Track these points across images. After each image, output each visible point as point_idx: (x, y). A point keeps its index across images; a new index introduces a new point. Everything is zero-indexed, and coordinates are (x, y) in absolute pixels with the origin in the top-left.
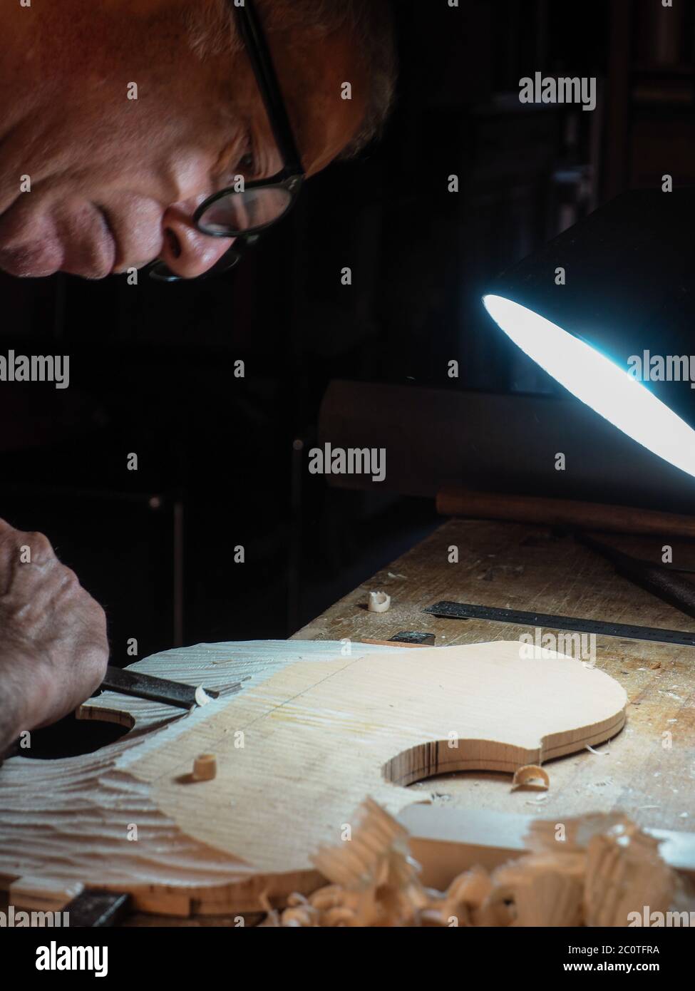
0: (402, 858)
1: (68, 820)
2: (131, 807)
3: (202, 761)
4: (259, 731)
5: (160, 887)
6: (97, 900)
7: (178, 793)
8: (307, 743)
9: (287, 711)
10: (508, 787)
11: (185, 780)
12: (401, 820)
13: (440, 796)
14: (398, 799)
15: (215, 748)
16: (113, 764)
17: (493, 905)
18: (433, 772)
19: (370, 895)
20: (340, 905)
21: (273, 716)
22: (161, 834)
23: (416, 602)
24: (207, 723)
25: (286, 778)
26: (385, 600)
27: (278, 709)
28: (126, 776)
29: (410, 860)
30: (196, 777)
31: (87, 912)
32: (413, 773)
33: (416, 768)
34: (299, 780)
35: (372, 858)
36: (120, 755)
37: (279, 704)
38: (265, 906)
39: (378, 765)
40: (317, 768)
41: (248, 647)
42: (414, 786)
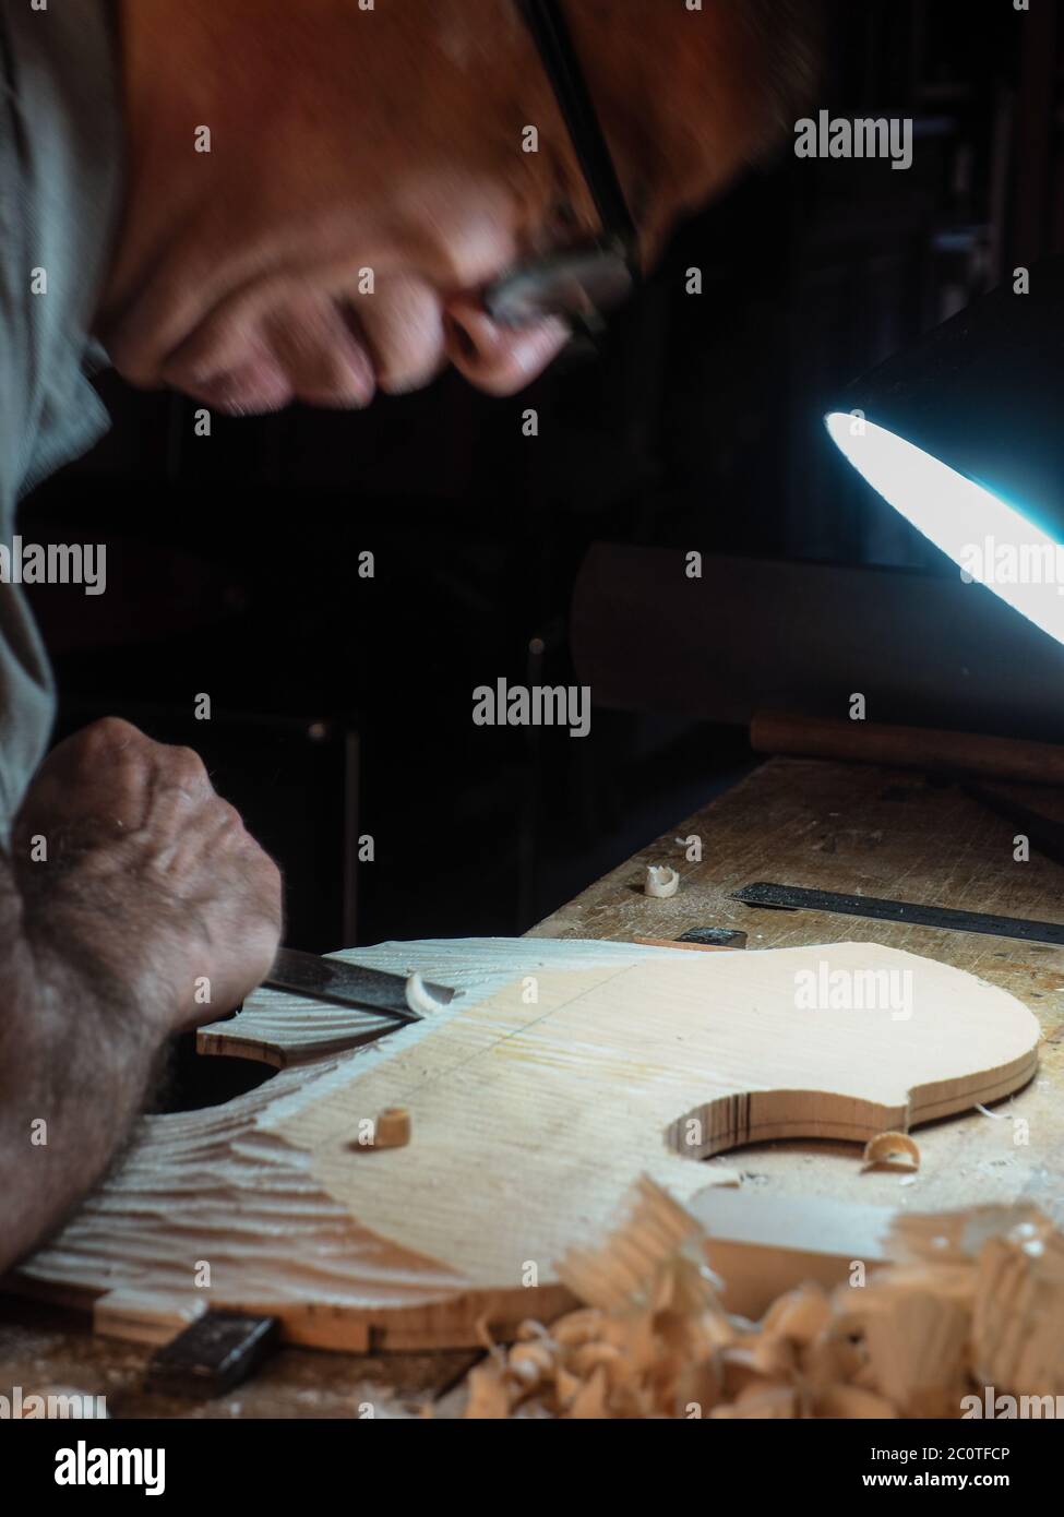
0: (694, 1269)
1: (184, 1205)
2: (281, 1187)
3: (390, 1118)
4: (476, 1074)
5: (323, 1307)
6: (227, 1327)
7: (351, 1166)
8: (551, 1094)
9: (520, 1043)
10: (855, 1166)
11: (364, 1148)
12: (693, 1210)
13: (751, 1177)
14: (689, 1179)
15: (409, 1098)
16: (253, 1121)
17: (833, 1342)
18: (742, 1139)
19: (644, 1325)
20: (598, 1339)
21: (498, 1052)
22: (326, 1227)
23: (718, 883)
24: (397, 1062)
25: (517, 1144)
26: (671, 879)
27: (507, 1041)
28: (272, 1140)
29: (706, 1272)
30: (378, 1144)
31: (211, 1344)
32: (712, 1140)
33: (717, 1134)
34: (536, 1149)
36: (264, 1108)
37: (508, 1034)
38: (485, 1338)
39: (658, 1127)
40: (565, 1131)
41: (461, 948)
42: (713, 1161)
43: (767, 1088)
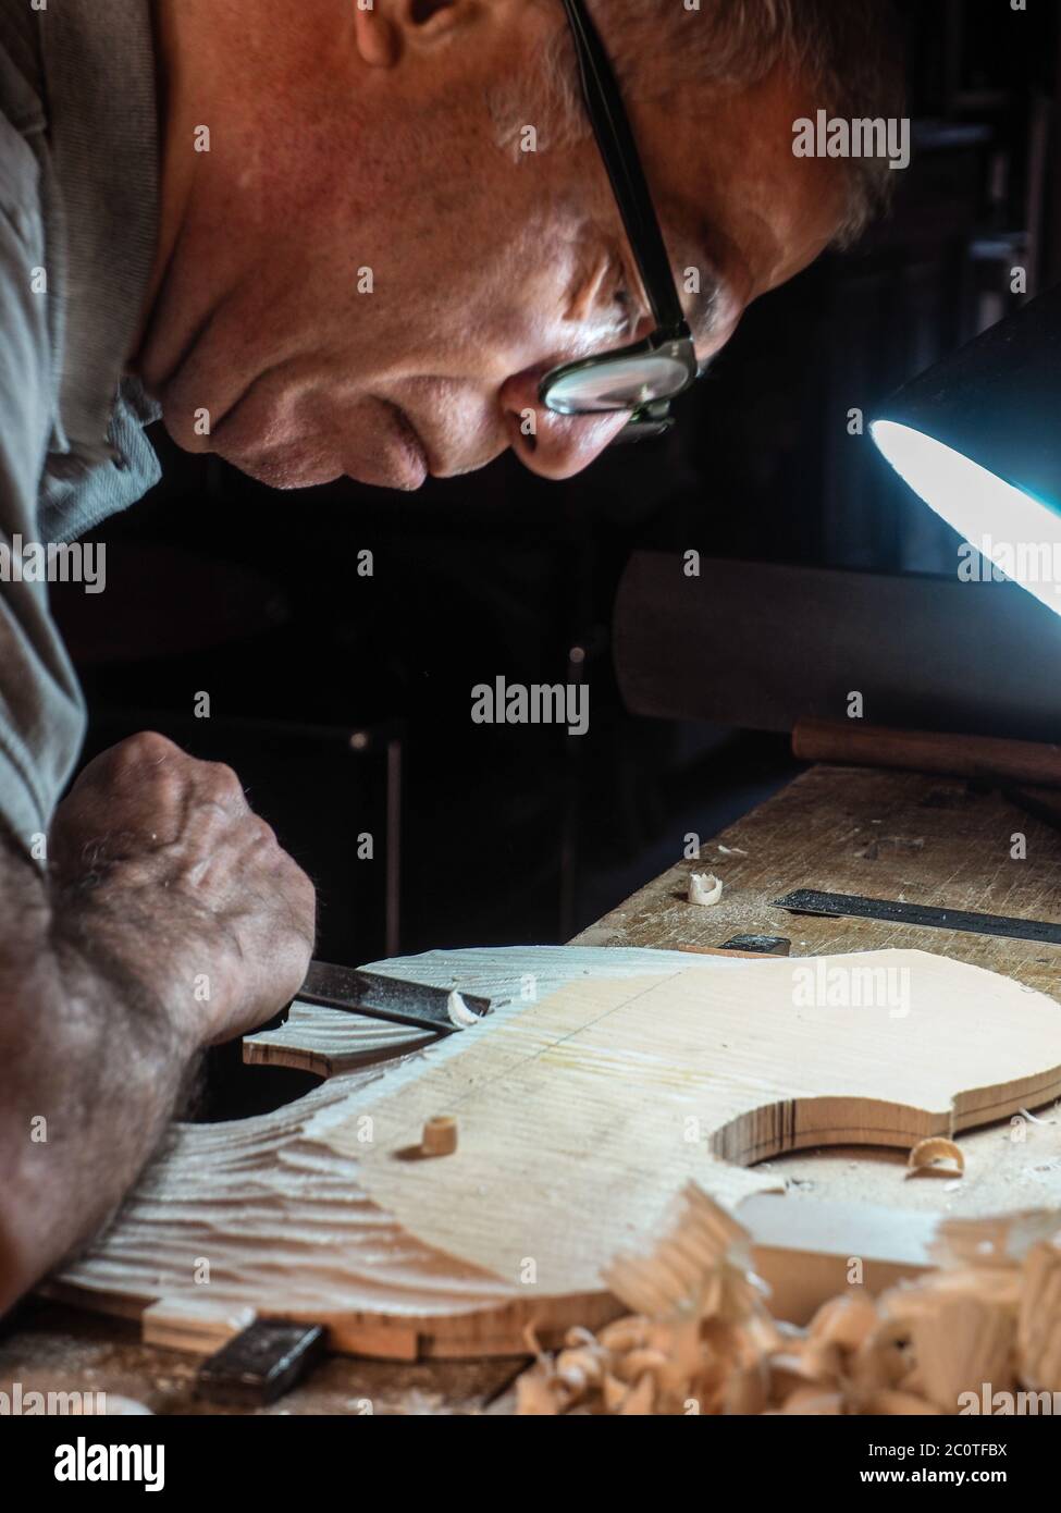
0: (741, 1276)
1: (231, 1214)
2: (328, 1195)
3: (436, 1127)
4: (522, 1082)
5: (371, 1315)
6: (275, 1335)
7: (398, 1174)
8: (597, 1101)
9: (564, 1051)
10: (901, 1172)
11: (410, 1155)
12: (739, 1217)
13: (797, 1183)
14: (734, 1185)
15: (455, 1107)
16: (299, 1130)
17: (880, 1348)
18: (787, 1146)
19: (691, 1331)
20: (645, 1345)
21: (544, 1060)
22: (373, 1235)
23: (761, 890)
24: (443, 1070)
25: (563, 1152)
26: (714, 886)
27: (552, 1049)
28: (320, 1149)
29: (753, 1278)
30: (426, 1150)
31: (260, 1353)
32: (757, 1147)
33: (762, 1141)
34: (584, 1156)
35: (695, 1274)
36: (311, 1117)
37: (553, 1041)
38: (532, 1345)
39: (704, 1134)
40: (611, 1138)
41: (506, 956)
42: (757, 1168)
43: (812, 1095)
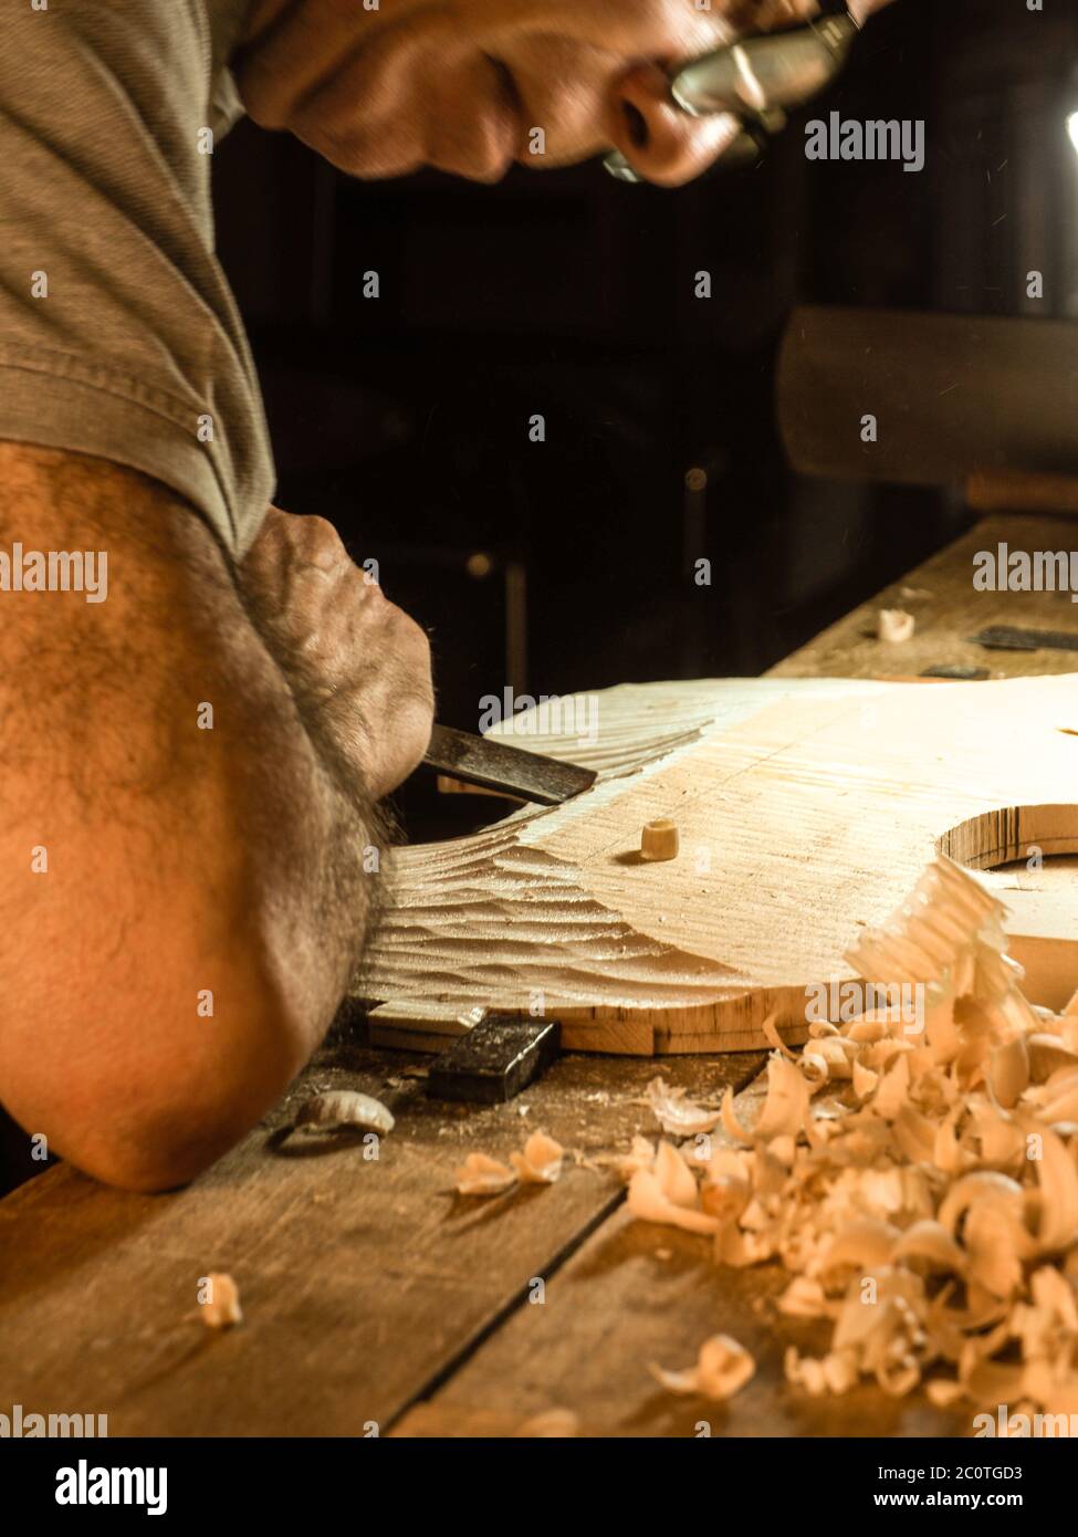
0: (993, 956)
1: (451, 919)
2: (550, 897)
3: (655, 831)
4: (737, 792)
5: (607, 1009)
6: (508, 1031)
7: (621, 877)
8: (815, 810)
9: (776, 765)
11: (630, 859)
15: (671, 816)
16: (515, 839)
18: (1012, 855)
19: (945, 1013)
20: (891, 1034)
21: (756, 773)
22: (601, 934)
23: (951, 627)
24: (654, 783)
25: (787, 856)
26: (905, 624)
27: (764, 763)
28: (538, 855)
29: (1007, 960)
30: (645, 855)
31: (494, 1047)
32: (981, 855)
33: (988, 848)
34: (808, 860)
36: (524, 827)
37: (764, 756)
38: (770, 1038)
39: (930, 839)
40: (832, 843)
43: (1034, 803)
